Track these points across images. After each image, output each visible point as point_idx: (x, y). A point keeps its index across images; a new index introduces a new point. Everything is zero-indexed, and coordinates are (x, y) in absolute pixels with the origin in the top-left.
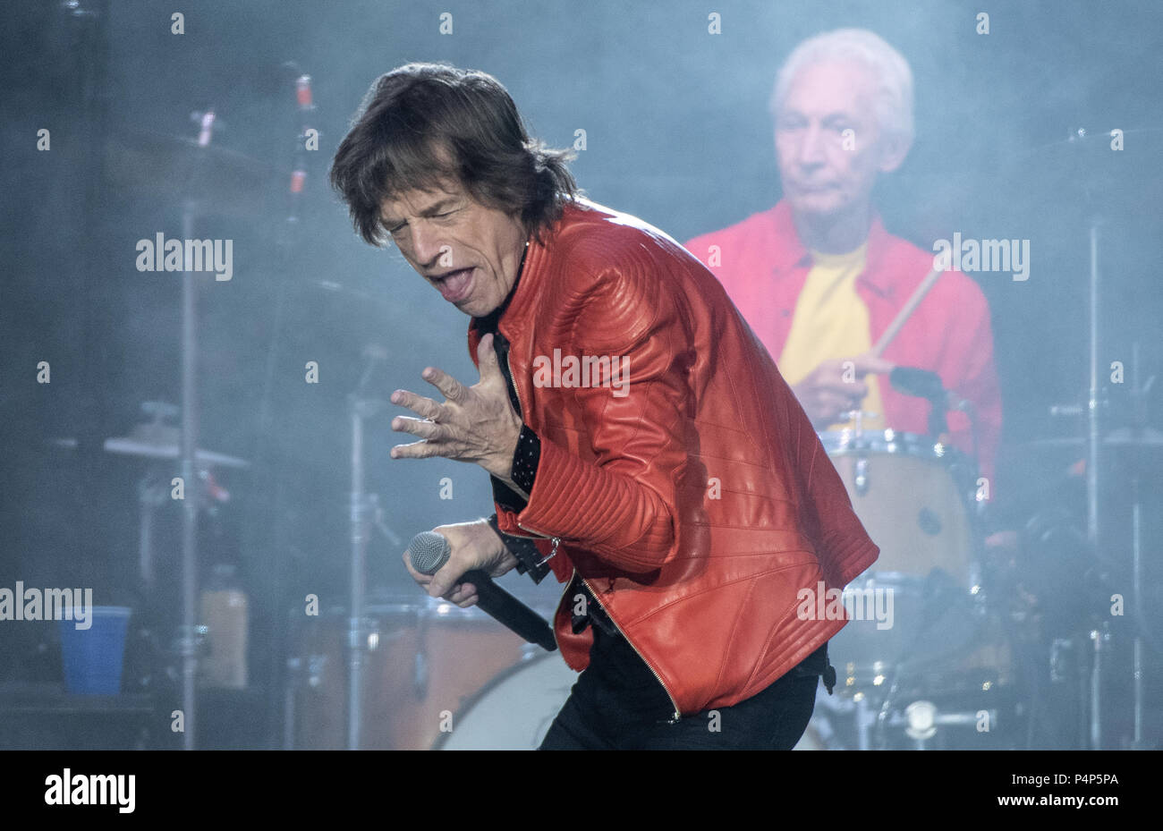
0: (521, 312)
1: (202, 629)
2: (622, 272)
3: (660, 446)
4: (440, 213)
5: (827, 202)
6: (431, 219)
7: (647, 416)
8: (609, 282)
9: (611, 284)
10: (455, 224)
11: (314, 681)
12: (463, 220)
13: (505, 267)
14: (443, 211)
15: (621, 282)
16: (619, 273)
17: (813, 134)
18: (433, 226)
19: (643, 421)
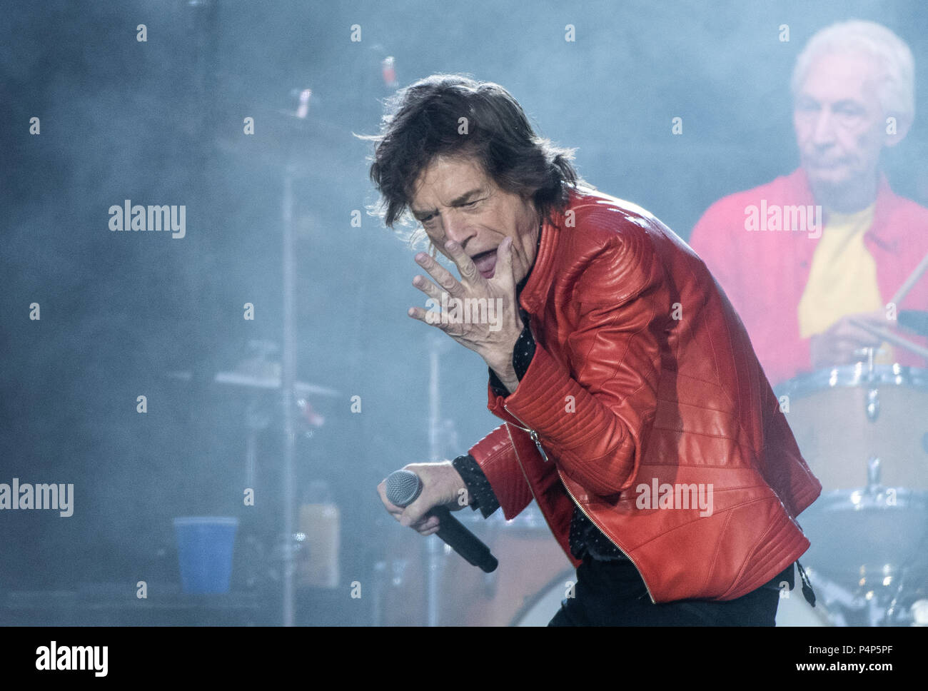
0: (540, 286)
1: (301, 537)
2: (624, 240)
3: (635, 388)
4: (468, 201)
5: (838, 175)
6: (459, 208)
7: (626, 361)
8: (612, 248)
9: (614, 249)
10: (482, 211)
11: (397, 581)
12: (489, 208)
13: (525, 245)
14: (471, 200)
15: (622, 249)
16: (621, 240)
17: (825, 117)
18: (461, 213)
19: (623, 365)
